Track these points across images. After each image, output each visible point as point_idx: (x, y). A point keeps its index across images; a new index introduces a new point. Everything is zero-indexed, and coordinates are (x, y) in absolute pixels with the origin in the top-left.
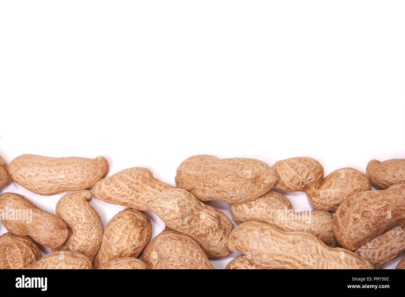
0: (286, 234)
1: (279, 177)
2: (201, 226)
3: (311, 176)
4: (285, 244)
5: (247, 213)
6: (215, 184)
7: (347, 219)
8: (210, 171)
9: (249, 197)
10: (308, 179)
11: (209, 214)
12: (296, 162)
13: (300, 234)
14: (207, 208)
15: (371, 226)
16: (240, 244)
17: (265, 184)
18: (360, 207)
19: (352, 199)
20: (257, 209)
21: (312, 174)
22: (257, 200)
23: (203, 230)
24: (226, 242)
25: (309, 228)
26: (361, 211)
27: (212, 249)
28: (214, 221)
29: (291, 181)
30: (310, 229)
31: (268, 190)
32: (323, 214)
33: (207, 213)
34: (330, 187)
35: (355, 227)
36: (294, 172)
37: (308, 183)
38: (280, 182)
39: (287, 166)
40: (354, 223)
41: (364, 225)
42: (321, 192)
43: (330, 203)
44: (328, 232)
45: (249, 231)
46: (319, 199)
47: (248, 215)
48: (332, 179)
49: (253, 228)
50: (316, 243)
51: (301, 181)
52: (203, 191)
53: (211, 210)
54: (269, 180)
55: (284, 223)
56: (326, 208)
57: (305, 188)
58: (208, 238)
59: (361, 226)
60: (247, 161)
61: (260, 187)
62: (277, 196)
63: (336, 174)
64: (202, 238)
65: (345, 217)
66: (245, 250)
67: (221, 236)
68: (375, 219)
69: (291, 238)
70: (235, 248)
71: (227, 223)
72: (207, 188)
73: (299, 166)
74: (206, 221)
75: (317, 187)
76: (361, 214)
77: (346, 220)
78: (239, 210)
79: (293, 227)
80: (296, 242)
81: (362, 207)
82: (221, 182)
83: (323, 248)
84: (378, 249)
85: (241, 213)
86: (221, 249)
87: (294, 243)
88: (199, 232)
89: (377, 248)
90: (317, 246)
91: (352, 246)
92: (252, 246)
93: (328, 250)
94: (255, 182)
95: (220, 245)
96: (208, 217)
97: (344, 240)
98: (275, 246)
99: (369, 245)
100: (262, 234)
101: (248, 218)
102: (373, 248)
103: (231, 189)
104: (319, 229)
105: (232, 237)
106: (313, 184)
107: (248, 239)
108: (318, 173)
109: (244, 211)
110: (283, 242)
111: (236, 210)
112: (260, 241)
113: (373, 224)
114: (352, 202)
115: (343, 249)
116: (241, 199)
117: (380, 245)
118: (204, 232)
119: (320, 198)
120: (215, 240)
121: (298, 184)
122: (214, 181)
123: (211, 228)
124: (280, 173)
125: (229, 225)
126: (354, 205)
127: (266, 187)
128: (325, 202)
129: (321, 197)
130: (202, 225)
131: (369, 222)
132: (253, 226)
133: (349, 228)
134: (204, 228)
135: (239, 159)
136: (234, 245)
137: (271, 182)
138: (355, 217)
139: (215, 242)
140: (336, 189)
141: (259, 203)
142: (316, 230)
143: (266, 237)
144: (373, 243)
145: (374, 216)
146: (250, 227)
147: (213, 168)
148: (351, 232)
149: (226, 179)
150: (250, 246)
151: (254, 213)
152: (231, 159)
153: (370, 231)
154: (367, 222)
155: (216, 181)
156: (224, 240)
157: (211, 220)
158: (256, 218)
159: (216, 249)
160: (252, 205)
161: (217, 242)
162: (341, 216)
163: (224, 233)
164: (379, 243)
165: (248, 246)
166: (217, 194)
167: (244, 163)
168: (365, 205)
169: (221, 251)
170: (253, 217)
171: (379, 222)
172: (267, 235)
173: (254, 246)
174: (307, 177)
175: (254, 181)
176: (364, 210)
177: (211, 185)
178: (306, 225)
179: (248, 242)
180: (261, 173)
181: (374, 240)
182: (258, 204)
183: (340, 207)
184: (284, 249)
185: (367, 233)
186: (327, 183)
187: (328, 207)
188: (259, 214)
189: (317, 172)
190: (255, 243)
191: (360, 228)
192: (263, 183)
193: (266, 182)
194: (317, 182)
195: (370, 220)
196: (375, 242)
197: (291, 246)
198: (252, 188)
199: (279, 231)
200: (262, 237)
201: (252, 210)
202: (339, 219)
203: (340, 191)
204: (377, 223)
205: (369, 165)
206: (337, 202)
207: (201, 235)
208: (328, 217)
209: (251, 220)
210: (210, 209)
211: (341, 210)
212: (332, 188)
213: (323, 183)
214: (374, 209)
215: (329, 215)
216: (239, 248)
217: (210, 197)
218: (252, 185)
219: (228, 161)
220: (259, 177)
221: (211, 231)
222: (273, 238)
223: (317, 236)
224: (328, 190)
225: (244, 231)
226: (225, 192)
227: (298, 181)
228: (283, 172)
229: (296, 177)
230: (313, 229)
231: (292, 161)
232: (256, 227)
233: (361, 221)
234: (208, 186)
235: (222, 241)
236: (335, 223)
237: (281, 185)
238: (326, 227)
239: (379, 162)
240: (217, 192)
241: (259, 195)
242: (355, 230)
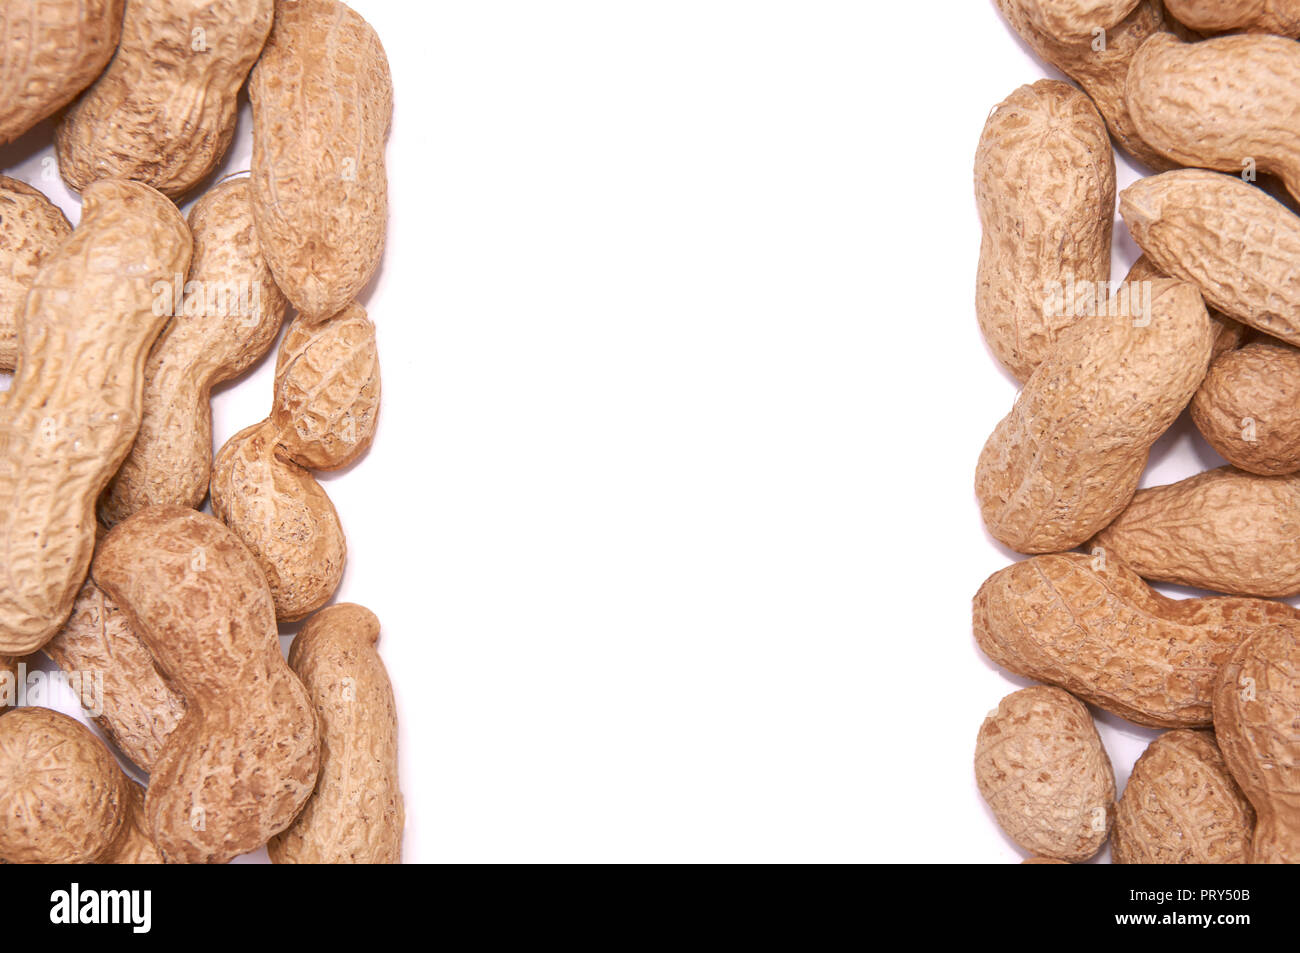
0: (137, 359)
1: (324, 323)
2: (158, 84)
3: (316, 428)
4: (103, 358)
5: (219, 232)
6: (302, 119)
7: (180, 547)
8: (340, 102)
9: (269, 230)
10: (308, 420)
11: (204, 108)
12: (364, 378)
13: (132, 402)
14: (225, 100)
15: (165, 622)
16: (109, 216)
17: (304, 280)
18: (219, 582)
19: (243, 558)
20: (231, 262)
21: (321, 432)
22: (259, 261)
23: (146, 92)
24: (116, 172)
25: (155, 434)
26: (208, 586)
27: (83, 129)
28: (184, 128)
29: (307, 365)
30: (151, 438)
31: (287, 293)
32: (197, 475)
33: (208, 102)
34: (281, 490)
35: (159, 572)
36: (331, 374)
37: (295, 422)
38: (308, 332)
39: (353, 349)
40: (169, 568)
41: (165, 598)
42: (265, 465)
43: (229, 492)
44: (145, 495)
45: (156, 240)
46: (243, 458)
47: (214, 235)
48: (303, 494)
49: (166, 252)
50: (104, 453)
51: (302, 398)
52: (276, 84)
53: (220, 116)
54: (313, 292)
55: (176, 354)
56: (217, 482)
57: (280, 414)
58: (121, 114)
59: (164, 591)
60: (377, 219)
61: (297, 265)
62: (268, 326)
63: (322, 506)
64: (117, 93)
65: (188, 540)
66: (88, 235)
67: (132, 153)
68: (185, 632)
69: (125, 376)
70: (93, 202)
71: (183, 170)
72: (287, 95)
73: (351, 387)
74: (178, 99)
75: (280, 450)
76: (197, 586)
77: (178, 543)
78: (231, 208)
79: (163, 381)
80: (108, 391)
81: (218, 588)
82: (309, 136)
83: (89, 477)
84: (106, 654)
85: (220, 213)
86: (85, 159)
87: (104, 386)
88: (137, 82)
89: (109, 651)
90: (95, 457)
91: (104, 568)
92: (99, 255)
93: (87, 494)
94: (313, 247)
95: (100, 154)
96: (194, 107)
97: (121, 544)
98: (98, 328)
99: (114, 625)
100: (140, 283)
101: (203, 237)
102: (109, 638)
103: (291, 171)
104: (151, 465)
105: (133, 189)
106: (291, 437)
107: (125, 238)
108: (323, 453)
109: (228, 222)
110: (111, 351)
111: (229, 197)
112: (119, 280)
113: (171, 628)
114: (230, 559)
115: (92, 541)
116: (262, 204)
117: (119, 657)
118: (137, 96)
119: (245, 462)
120: (116, 136)
121: (296, 390)
122: (311, 114)
123: (156, 120)
124: (334, 329)
125: (177, 178)
126: (222, 567)
127: (295, 282)
128: (234, 478)
129: (250, 466)
130: (161, 90)
131: (175, 614)
132: (172, 251)
133: (153, 552)
134: (154, 97)
135: (384, 192)
136: (103, 199)
137: (309, 298)
138: (187, 571)
139: (109, 138)
140: (273, 508)
141: (251, 268)
142: (148, 456)
143: (132, 297)
144: (123, 635)
145: (197, 626)
146: (170, 243)
147: (348, 112)
148: (141, 560)
149: (321, 152)
150: (100, 249)
151: (217, 254)
152: (382, 166)
153: (150, 618)
154: (176, 608)
155: (313, 121)
156: (118, 168)
157: (184, 116)
158: (203, 260)
159: (86, 142)
160: (246, 247)
161: (110, 142)
162: (189, 527)
163: (146, 164)
164: (124, 654)
165: (102, 242)
166: (273, 126)
167: (371, 208)
168: (226, 598)
169: (81, 161)
170: (207, 254)
171: (181, 645)
172: (138, 298)
173: (99, 260)
174: (315, 416)
175: (317, 244)
176: (211, 594)
177: (297, 107)
178: (164, 422)
179: (114, 240)
180: (339, 265)
181: (132, 639)
182: (248, 264)
183: (219, 525)
184: (85, 356)
185: (145, 610)
186: (292, 482)
187: (219, 489)
188: (214, 270)
189: (327, 446)
190: (113, 263)
191: (155, 589)
192: (308, 274)
193: (311, 283)
194: (296, 449)
195: (182, 617)
196: (126, 642)
197: (95, 378)
198: (294, 238)
199: (148, 336)
200: (133, 285)
201: (230, 248)
202: (181, 520)
203: (267, 522)
204: (177, 637)
205: (362, 609)
206: (234, 515)
207: (126, 90)
208: (190, 491)
209: (195, 248)
210: (222, 112)
211: (206, 528)
212: (277, 495)
213: (295, 468)
214: (216, 625)
215: (195, 494)
216: (92, 216)
217: (259, 106)
218: (305, 239)
219: (375, 156)
220: (329, 259)
221: (146, 119)
222: (127, 316)
223: (128, 459)
224: (268, 487)
225: (157, 226)
226: (281, 152)
227: (303, 387)
228: (335, 340)
229: (316, 379)
230: (151, 447)
231: (368, 367)
232: (169, 262)
233: (177, 589)
234: (293, 98)
235: (114, 160)
236: (169, 512)
237: (299, 335)
238: (157, 489)
239: (374, 640)
240: (280, 128)
241: (273, 266)
242: (151, 572)
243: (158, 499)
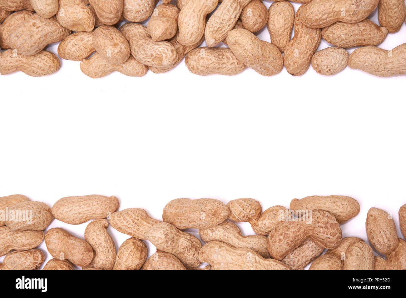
0: (236, 250)
1: (231, 211)
2: (179, 246)
3: (252, 211)
4: (235, 256)
5: (211, 236)
6: (188, 217)
7: (275, 240)
8: (185, 209)
9: (211, 224)
10: (251, 213)
11: (185, 238)
12: (242, 201)
13: (245, 250)
14: (183, 234)
15: (290, 243)
16: (206, 256)
17: (221, 216)
18: (283, 231)
19: (278, 226)
20: (217, 233)
21: (253, 210)
22: (217, 227)
23: (181, 249)
24: (197, 256)
25: (252, 246)
26: (283, 233)
27: (188, 262)
28: (189, 242)
29: (239, 214)
30: (253, 247)
31: (224, 220)
32: (261, 238)
33: (183, 237)
34: (265, 219)
35: (280, 244)
36: (241, 209)
37: (251, 216)
38: (232, 215)
39: (236, 204)
40: (279, 242)
41: (285, 243)
42: (259, 223)
43: (265, 230)
44: (265, 249)
45: (212, 247)
46: (258, 227)
47: (211, 237)
48: (266, 214)
49: (214, 245)
50: (255, 256)
51: (246, 215)
52: (180, 223)
53: (187, 235)
54: (224, 213)
55: (235, 243)
56: (263, 233)
57: (249, 220)
58: (185, 254)
59: (284, 243)
60: (209, 200)
61: (218, 218)
62: (231, 224)
63: (269, 210)
64: (181, 255)
65: (274, 238)
66: (210, 260)
67: (193, 252)
68: (292, 238)
69: (239, 252)
70: (203, 260)
71: (197, 243)
72: (183, 220)
73: (244, 204)
74: (183, 243)
75: (257, 219)
76: (283, 236)
77: (274, 240)
78: (206, 234)
79: (241, 245)
80: (242, 255)
81: (284, 231)
82: (192, 216)
83: (260, 259)
84: (297, 258)
85: (207, 236)
86: (194, 262)
87: (241, 256)
88: (179, 251)
89: (297, 257)
90: (255, 258)
91: (279, 257)
92: (214, 258)
93: (263, 260)
94: (215, 215)
95: (193, 259)
96: (184, 240)
97: (274, 254)
98: (229, 257)
99: (291, 256)
100: (220, 250)
101: (211, 239)
102: (294, 257)
103: (199, 220)
104: (258, 247)
105: (201, 252)
106: (254, 217)
107: (211, 253)
108: (258, 210)
109: (209, 234)
110: (234, 255)
111: (203, 234)
112: (219, 254)
113: (292, 242)
114: (278, 229)
115: (273, 259)
116: (205, 226)
117: (298, 255)
118: (182, 251)
119: (259, 227)
120: (190, 255)
121: (244, 216)
122: (187, 215)
123: (187, 248)
124: (232, 209)
125: (199, 245)
126: (279, 231)
127: (222, 218)
128: (262, 229)
129: (260, 226)
130: (181, 246)
131: (289, 241)
132: (214, 244)
133: (276, 246)
134: (182, 247)
135: (204, 199)
136: (203, 258)
137: (225, 215)
138: (280, 238)
139: (190, 257)
140: (268, 221)
141: (218, 229)
142: (256, 248)
143: (223, 251)
144: (293, 254)
145: (291, 236)
146: (212, 245)
147: (187, 207)
148: (277, 248)
149: (195, 213)
150: (213, 257)
151: (215, 236)
152: (198, 199)
153: (289, 246)
154: (287, 241)
155: (188, 215)
156: (196, 255)
157: (186, 242)
158: (216, 239)
159: (191, 261)
160: (214, 230)
161: (191, 257)
162: (271, 238)
163: (196, 250)
164: (298, 254)
165: (211, 257)
166: (189, 224)
167: (207, 202)
168: (286, 230)
169: (194, 263)
170: (215, 238)
171: (295, 239)
172: (223, 250)
173: (215, 257)
174: (250, 212)
175: (214, 214)
176: (285, 233)
177: (185, 218)
178: (249, 245)
179: (211, 255)
180: (219, 208)
181: (294, 252)
182: (217, 229)
183: (271, 232)
184: (234, 260)
185: (288, 248)
186: (263, 217)
187: (264, 233)
188: (218, 236)
189: (256, 209)
190: (216, 255)
191: (283, 245)
192: (220, 215)
193: (222, 214)
194: (257, 216)
195: (289, 239)
196: (295, 254)
197: (239, 257)
198: (212, 219)
199: (231, 248)
200: (221, 251)
201: (214, 233)
202: (270, 240)
203: (271, 222)
204: (294, 240)
206: (270, 229)
207: (180, 253)
208: (264, 239)
209: (214, 240)
210: (186, 235)
211: (271, 234)
212: (266, 220)
213: (261, 216)
214: (291, 232)
215: (265, 238)
216: (206, 260)
217: (185, 227)
218: (213, 216)
219: (196, 201)
220: (217, 211)
221: (186, 250)
222: (227, 252)
223: (257, 252)
224: (264, 222)
225: (209, 247)
226: (195, 222)
227: (244, 215)
228: (234, 208)
229: (242, 212)
230: (254, 247)
231: (240, 201)
232: (216, 245)
233: (284, 240)
234: (183, 219)
235: (194, 256)
236: (268, 243)
237: (233, 217)
238: (263, 246)
239: (298, 200)
240: (190, 222)
241: (218, 224)
242: (280, 246)
243: (265, 246)
